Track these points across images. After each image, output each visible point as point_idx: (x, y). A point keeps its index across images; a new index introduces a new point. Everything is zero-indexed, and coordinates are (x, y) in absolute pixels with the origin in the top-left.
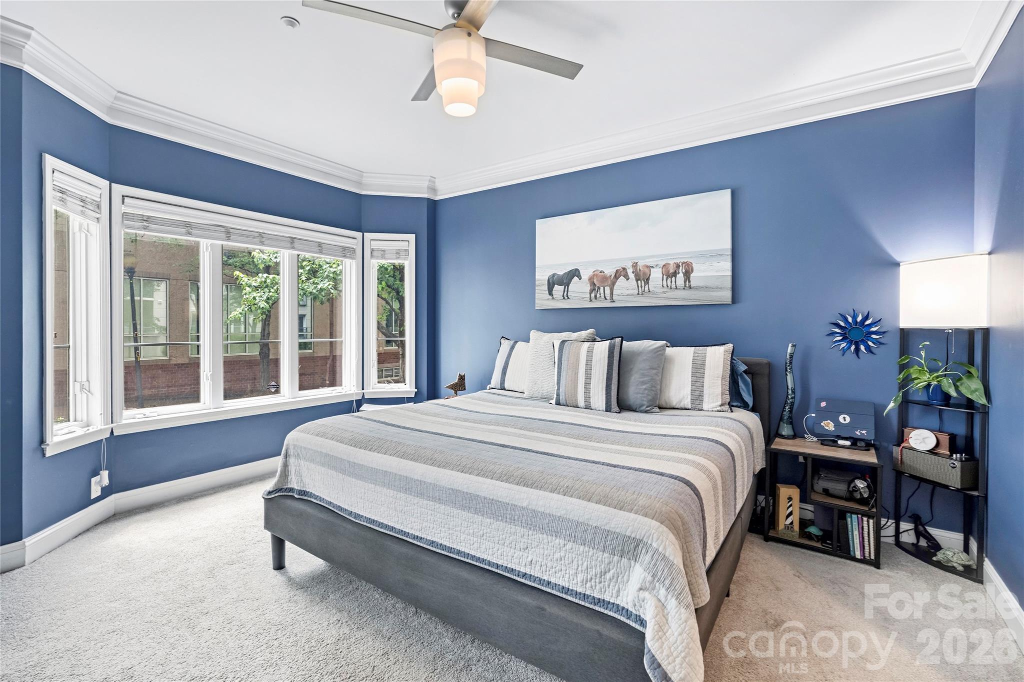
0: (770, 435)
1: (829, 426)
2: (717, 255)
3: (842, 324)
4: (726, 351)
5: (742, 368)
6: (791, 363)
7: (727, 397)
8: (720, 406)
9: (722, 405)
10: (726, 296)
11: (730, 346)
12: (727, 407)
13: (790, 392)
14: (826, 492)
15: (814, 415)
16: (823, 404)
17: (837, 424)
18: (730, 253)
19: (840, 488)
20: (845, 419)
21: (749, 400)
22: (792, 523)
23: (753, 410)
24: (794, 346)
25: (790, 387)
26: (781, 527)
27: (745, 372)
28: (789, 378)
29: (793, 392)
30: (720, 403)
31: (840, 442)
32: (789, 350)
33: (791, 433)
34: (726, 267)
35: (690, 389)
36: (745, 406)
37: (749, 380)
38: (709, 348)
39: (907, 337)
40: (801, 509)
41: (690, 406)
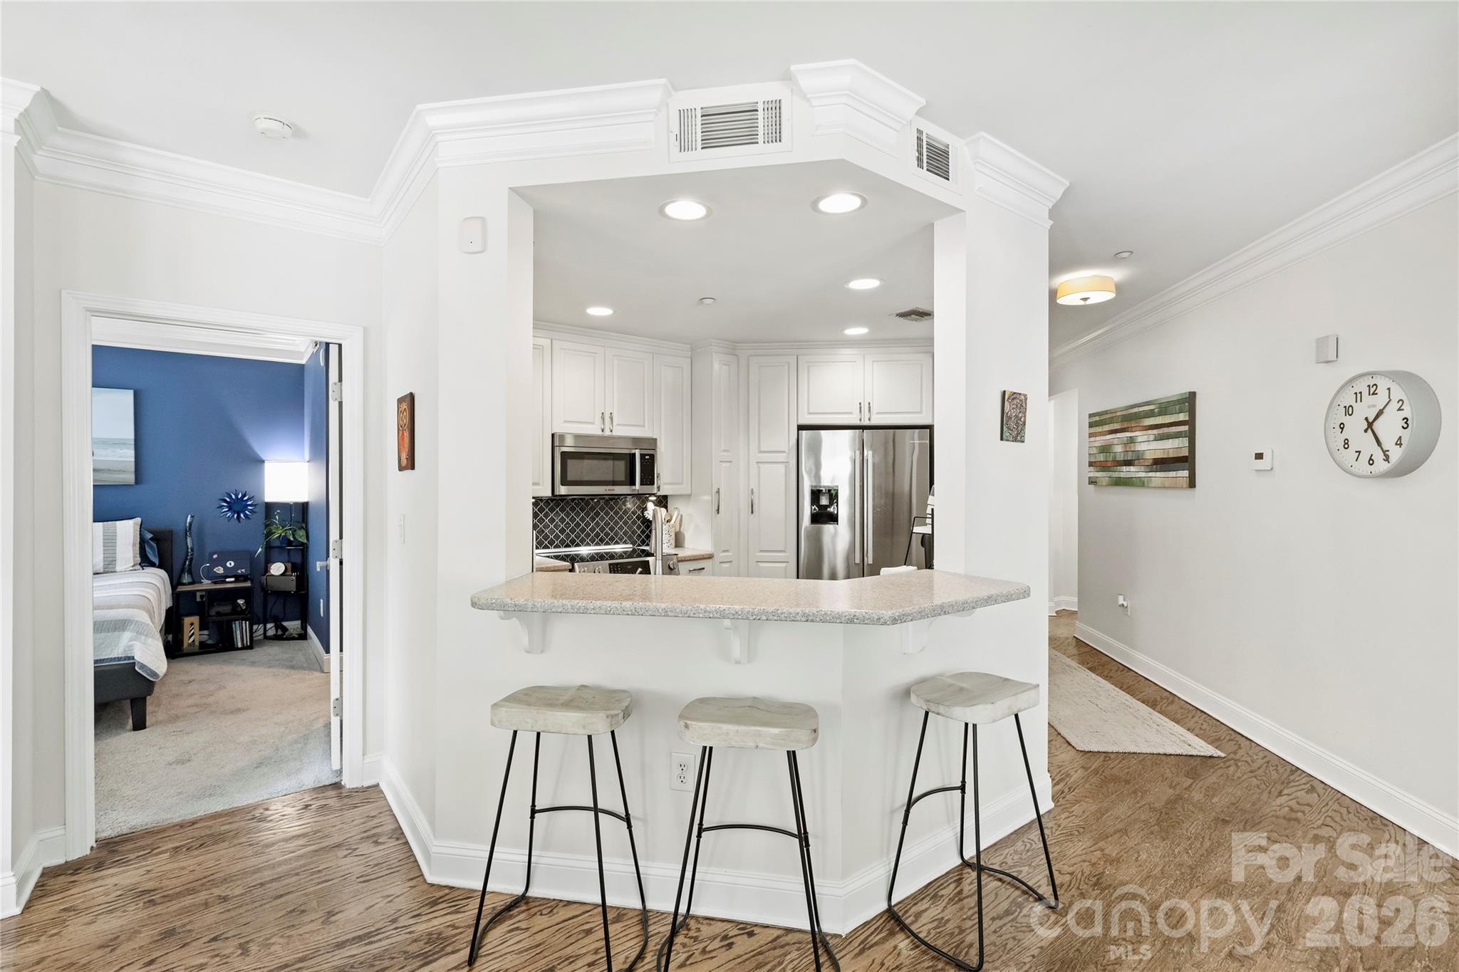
0: (175, 583)
1: (220, 570)
2: (120, 443)
3: (228, 500)
4: (135, 524)
5: (149, 536)
6: (190, 529)
7: (139, 560)
8: (132, 567)
9: (134, 566)
10: (130, 478)
11: (138, 520)
12: (139, 567)
13: (190, 550)
14: (218, 614)
15: (208, 565)
16: (215, 556)
17: (225, 568)
18: (133, 442)
19: (226, 609)
20: (230, 564)
21: (156, 561)
22: (194, 641)
23: (160, 567)
24: (192, 517)
25: (189, 547)
26: (185, 645)
27: (151, 539)
28: (189, 540)
29: (192, 550)
30: (132, 564)
31: (228, 580)
32: (189, 520)
33: (190, 580)
34: (129, 455)
35: (102, 556)
36: (152, 565)
37: (155, 545)
38: (118, 522)
39: (270, 507)
40: (200, 630)
41: (102, 571)
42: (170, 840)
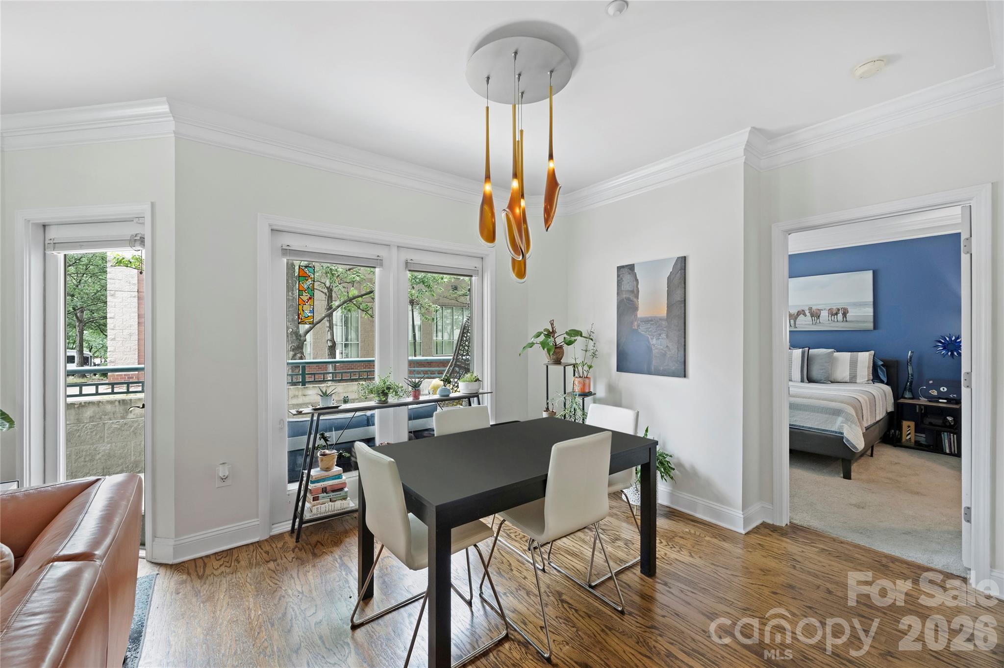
0: (897, 396)
1: (934, 393)
2: (863, 304)
3: (943, 341)
4: (870, 354)
5: (881, 363)
6: (910, 361)
7: (871, 377)
8: (867, 381)
9: (868, 381)
10: (871, 326)
11: (873, 352)
12: (871, 382)
13: (910, 376)
14: (931, 424)
15: (925, 387)
16: (931, 382)
17: (939, 392)
18: (872, 303)
19: (939, 422)
20: (944, 389)
21: (885, 380)
22: (910, 438)
23: (887, 384)
24: (911, 352)
25: (910, 373)
26: (904, 440)
27: (882, 365)
28: (910, 368)
29: (912, 375)
30: (867, 379)
31: (940, 400)
32: (909, 355)
33: (911, 396)
34: (870, 311)
35: (849, 372)
36: (882, 382)
37: (885, 369)
38: (860, 353)
40: (915, 432)
41: (849, 381)
42: (823, 543)
